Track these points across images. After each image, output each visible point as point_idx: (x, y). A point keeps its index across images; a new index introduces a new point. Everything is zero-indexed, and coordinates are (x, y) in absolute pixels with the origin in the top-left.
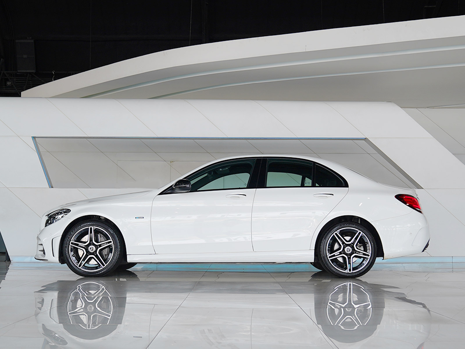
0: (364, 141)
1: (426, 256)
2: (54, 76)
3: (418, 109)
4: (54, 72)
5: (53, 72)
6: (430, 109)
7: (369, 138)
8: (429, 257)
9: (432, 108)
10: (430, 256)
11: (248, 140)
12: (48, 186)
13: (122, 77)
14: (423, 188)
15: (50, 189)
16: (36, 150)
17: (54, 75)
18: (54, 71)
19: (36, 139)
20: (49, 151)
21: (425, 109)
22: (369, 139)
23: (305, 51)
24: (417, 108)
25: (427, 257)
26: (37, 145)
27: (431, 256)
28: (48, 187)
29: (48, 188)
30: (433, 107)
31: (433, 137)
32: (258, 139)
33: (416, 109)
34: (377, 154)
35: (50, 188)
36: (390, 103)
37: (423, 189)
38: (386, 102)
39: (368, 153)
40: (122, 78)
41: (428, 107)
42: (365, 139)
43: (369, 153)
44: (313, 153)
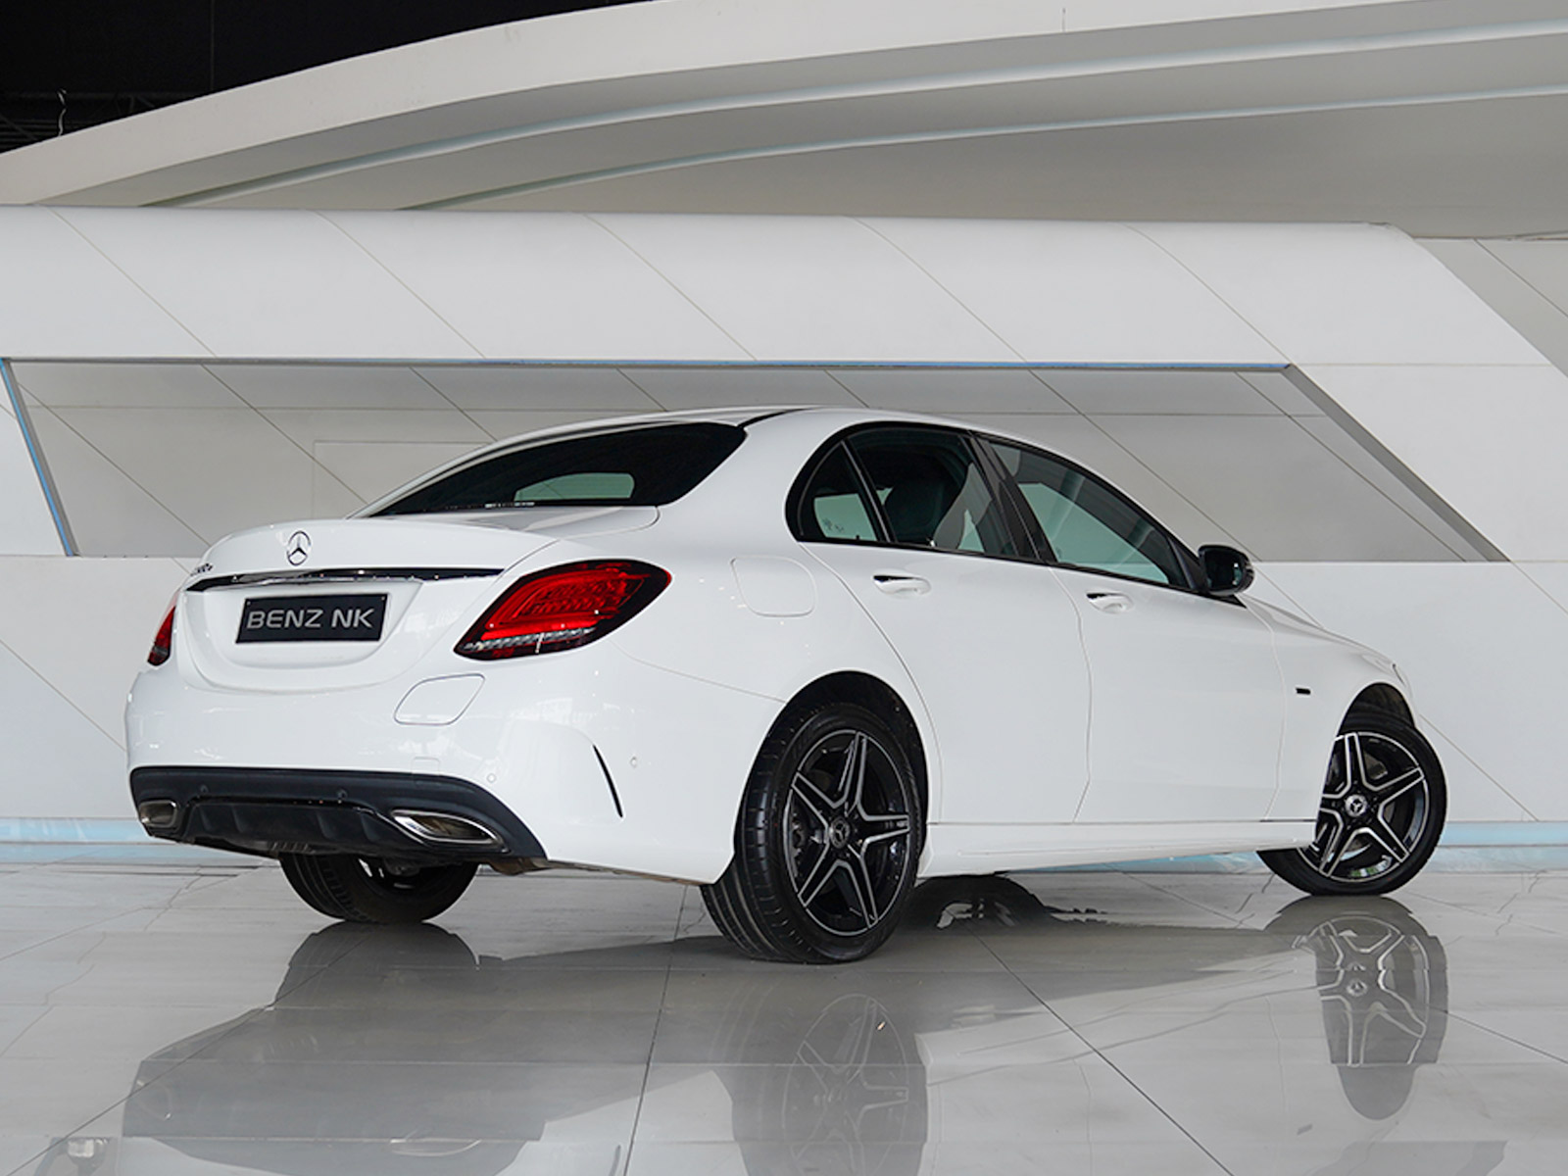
0: (1279, 375)
1: (1518, 819)
2: (64, 111)
3: (1481, 241)
4: (64, 96)
5: (61, 96)
6: (1529, 243)
7: (1302, 365)
8: (1530, 822)
9: (1536, 237)
10: (1533, 819)
11: (829, 372)
12: (61, 547)
13: (341, 124)
14: (1510, 558)
15: (68, 559)
16: (15, 411)
17: (64, 107)
18: (64, 92)
19: (13, 364)
20: (47, 404)
21: (1509, 242)
22: (1300, 368)
23: (1061, 31)
24: (1475, 239)
25: (1522, 822)
26: (18, 390)
27: (1537, 821)
28: (63, 553)
29: (61, 556)
30: (1539, 236)
31: (1549, 362)
32: (873, 366)
33: (1472, 241)
34: (1322, 416)
35: (67, 555)
36: (1382, 228)
37: (1508, 564)
38: (1366, 225)
39: (1285, 411)
40: (341, 128)
41: (1519, 236)
42: (1287, 369)
43: (1289, 413)
44: (1073, 414)
